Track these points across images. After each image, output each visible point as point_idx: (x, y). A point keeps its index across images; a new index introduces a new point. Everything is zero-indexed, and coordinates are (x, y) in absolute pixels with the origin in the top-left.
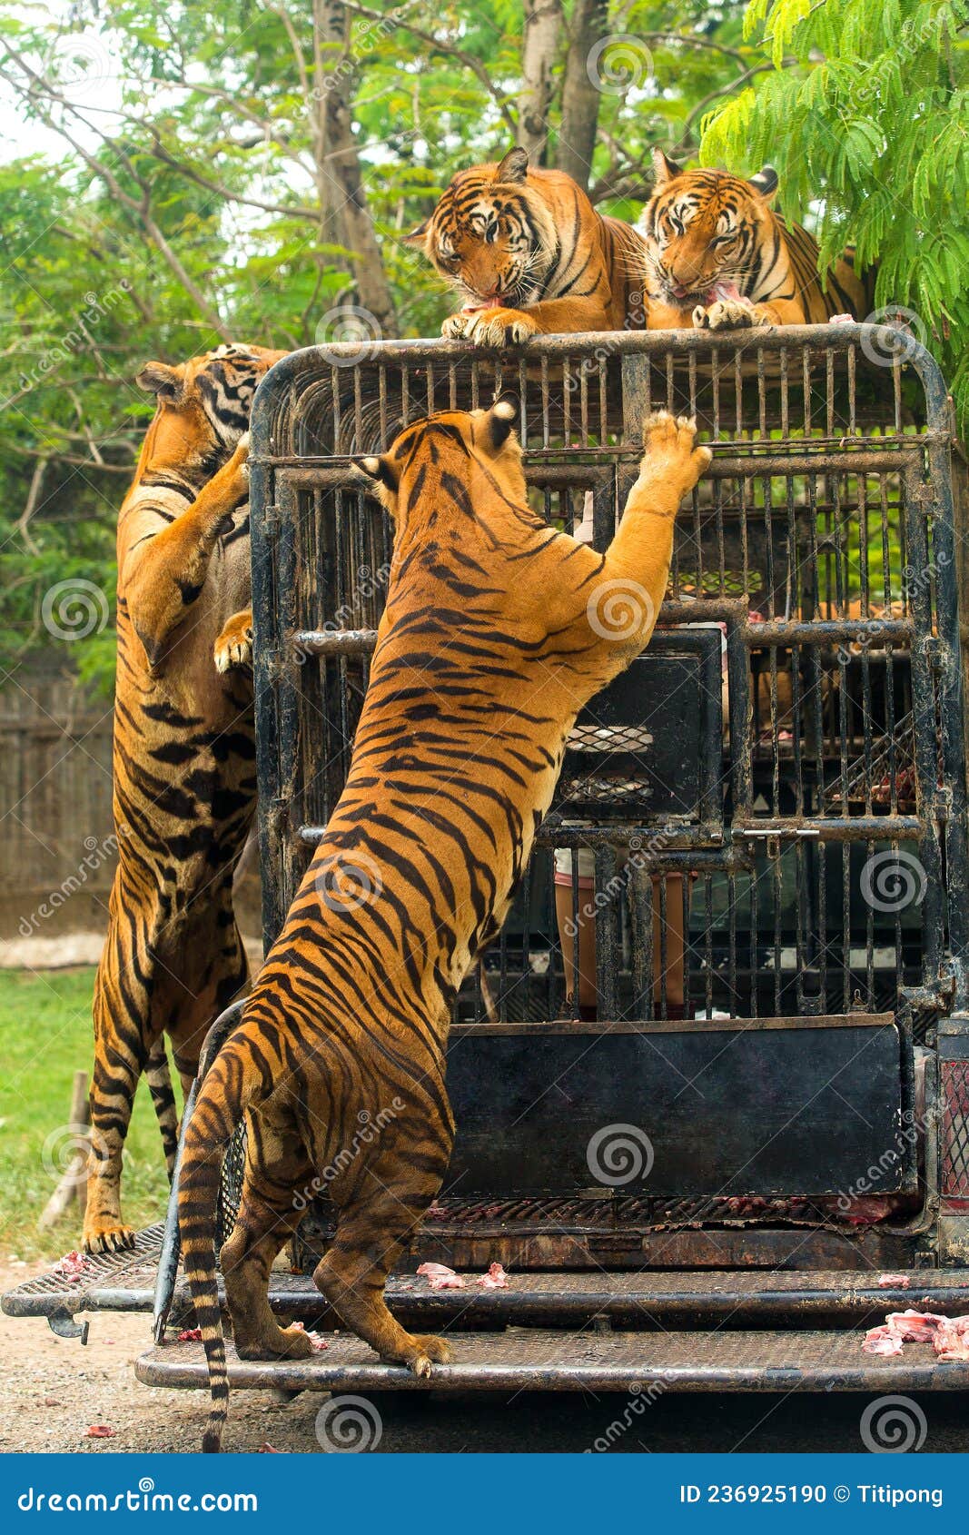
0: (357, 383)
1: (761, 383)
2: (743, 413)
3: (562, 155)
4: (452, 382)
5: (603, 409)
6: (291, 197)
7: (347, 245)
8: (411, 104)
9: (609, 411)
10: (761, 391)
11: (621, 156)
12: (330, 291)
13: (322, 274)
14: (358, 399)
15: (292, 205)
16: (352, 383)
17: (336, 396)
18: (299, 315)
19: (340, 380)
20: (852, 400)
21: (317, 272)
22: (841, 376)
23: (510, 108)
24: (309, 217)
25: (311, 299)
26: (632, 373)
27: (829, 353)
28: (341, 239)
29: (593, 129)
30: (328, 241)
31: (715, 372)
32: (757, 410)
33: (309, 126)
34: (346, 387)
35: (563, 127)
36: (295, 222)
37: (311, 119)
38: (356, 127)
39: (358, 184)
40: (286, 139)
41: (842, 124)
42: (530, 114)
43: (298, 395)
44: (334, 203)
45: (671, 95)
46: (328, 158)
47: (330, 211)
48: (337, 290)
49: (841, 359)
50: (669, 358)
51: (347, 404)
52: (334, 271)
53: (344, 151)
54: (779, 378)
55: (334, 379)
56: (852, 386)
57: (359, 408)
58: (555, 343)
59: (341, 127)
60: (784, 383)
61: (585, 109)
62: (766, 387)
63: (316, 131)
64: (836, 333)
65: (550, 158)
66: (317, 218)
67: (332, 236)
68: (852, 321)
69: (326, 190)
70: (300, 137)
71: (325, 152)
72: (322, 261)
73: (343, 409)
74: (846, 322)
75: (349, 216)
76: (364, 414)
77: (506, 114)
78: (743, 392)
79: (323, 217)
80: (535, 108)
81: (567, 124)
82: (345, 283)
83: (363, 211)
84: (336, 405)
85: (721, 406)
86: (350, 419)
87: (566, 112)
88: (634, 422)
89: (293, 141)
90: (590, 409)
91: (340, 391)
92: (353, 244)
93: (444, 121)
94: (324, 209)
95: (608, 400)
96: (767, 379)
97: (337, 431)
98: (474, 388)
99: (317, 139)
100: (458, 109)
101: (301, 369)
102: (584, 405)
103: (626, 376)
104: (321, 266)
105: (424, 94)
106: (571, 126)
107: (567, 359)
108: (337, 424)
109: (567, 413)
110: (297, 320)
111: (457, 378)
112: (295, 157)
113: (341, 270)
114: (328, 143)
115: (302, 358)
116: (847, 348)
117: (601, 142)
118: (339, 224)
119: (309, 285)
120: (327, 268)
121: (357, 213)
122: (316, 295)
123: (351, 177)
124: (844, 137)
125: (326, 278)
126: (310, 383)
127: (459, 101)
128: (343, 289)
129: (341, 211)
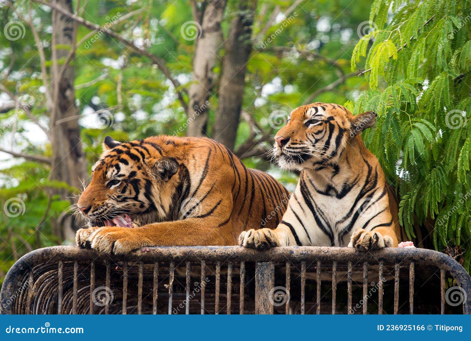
0: (75, 274)
1: (349, 286)
2: (336, 306)
3: (217, 127)
4: (141, 276)
5: (242, 298)
6: (32, 148)
7: (69, 182)
8: (115, 89)
9: (245, 300)
10: (349, 291)
11: (255, 130)
12: (56, 214)
13: (51, 201)
14: (75, 285)
15: (31, 154)
16: (72, 274)
17: (60, 282)
18: (34, 229)
19: (64, 271)
20: (411, 300)
21: (48, 200)
22: (404, 282)
23: (183, 94)
24: (42, 162)
25: (43, 218)
26: (263, 275)
27: (397, 267)
28: (65, 177)
29: (238, 110)
30: (56, 178)
31: (319, 277)
32: (346, 304)
33: (45, 100)
34: (68, 275)
35: (218, 109)
36: (32, 164)
37: (48, 96)
38: (78, 102)
39: (78, 141)
40: (30, 108)
41: (409, 124)
42: (197, 99)
43: (35, 280)
44: (61, 153)
45: (290, 89)
46: (58, 122)
47: (58, 159)
48: (61, 212)
49: (405, 272)
50: (288, 266)
51: (68, 288)
52: (58, 200)
53: (69, 118)
54: (362, 284)
55: (60, 271)
56: (412, 290)
57: (76, 291)
58: (211, 252)
59: (68, 102)
60: (365, 286)
61: (234, 97)
62: (352, 287)
63: (50, 104)
64: (402, 254)
65: (209, 129)
66: (48, 163)
67: (59, 176)
68: (413, 247)
69: (56, 144)
70: (39, 108)
71: (56, 118)
72: (51, 192)
73: (65, 291)
74: (409, 247)
75: (70, 163)
76: (79, 295)
77: (180, 98)
78: (337, 292)
79: (53, 163)
80: (200, 95)
81: (221, 106)
82: (66, 207)
83: (81, 160)
84: (60, 288)
85: (322, 301)
86: (68, 298)
87: (221, 99)
88: (262, 308)
89: (35, 109)
90: (233, 298)
91: (64, 279)
92: (73, 182)
93: (136, 100)
94: (54, 157)
95: (245, 292)
96: (353, 283)
97: (60, 306)
98: (156, 280)
99: (51, 110)
100: (147, 93)
101: (37, 263)
102: (229, 295)
103: (258, 276)
104: (51, 196)
105: (124, 82)
106: (224, 109)
107: (219, 263)
108: (60, 302)
109: (217, 300)
110: (32, 232)
111: (144, 273)
112: (36, 121)
113: (64, 199)
114: (59, 112)
115: (39, 255)
116: (409, 265)
117: (244, 120)
118: (64, 168)
119: (41, 208)
120: (54, 197)
121: (76, 161)
122: (46, 215)
123: (73, 136)
124: (409, 134)
125: (54, 204)
126: (43, 273)
127: (147, 87)
128: (65, 213)
129: (66, 159)
